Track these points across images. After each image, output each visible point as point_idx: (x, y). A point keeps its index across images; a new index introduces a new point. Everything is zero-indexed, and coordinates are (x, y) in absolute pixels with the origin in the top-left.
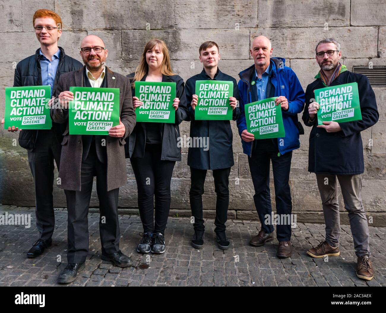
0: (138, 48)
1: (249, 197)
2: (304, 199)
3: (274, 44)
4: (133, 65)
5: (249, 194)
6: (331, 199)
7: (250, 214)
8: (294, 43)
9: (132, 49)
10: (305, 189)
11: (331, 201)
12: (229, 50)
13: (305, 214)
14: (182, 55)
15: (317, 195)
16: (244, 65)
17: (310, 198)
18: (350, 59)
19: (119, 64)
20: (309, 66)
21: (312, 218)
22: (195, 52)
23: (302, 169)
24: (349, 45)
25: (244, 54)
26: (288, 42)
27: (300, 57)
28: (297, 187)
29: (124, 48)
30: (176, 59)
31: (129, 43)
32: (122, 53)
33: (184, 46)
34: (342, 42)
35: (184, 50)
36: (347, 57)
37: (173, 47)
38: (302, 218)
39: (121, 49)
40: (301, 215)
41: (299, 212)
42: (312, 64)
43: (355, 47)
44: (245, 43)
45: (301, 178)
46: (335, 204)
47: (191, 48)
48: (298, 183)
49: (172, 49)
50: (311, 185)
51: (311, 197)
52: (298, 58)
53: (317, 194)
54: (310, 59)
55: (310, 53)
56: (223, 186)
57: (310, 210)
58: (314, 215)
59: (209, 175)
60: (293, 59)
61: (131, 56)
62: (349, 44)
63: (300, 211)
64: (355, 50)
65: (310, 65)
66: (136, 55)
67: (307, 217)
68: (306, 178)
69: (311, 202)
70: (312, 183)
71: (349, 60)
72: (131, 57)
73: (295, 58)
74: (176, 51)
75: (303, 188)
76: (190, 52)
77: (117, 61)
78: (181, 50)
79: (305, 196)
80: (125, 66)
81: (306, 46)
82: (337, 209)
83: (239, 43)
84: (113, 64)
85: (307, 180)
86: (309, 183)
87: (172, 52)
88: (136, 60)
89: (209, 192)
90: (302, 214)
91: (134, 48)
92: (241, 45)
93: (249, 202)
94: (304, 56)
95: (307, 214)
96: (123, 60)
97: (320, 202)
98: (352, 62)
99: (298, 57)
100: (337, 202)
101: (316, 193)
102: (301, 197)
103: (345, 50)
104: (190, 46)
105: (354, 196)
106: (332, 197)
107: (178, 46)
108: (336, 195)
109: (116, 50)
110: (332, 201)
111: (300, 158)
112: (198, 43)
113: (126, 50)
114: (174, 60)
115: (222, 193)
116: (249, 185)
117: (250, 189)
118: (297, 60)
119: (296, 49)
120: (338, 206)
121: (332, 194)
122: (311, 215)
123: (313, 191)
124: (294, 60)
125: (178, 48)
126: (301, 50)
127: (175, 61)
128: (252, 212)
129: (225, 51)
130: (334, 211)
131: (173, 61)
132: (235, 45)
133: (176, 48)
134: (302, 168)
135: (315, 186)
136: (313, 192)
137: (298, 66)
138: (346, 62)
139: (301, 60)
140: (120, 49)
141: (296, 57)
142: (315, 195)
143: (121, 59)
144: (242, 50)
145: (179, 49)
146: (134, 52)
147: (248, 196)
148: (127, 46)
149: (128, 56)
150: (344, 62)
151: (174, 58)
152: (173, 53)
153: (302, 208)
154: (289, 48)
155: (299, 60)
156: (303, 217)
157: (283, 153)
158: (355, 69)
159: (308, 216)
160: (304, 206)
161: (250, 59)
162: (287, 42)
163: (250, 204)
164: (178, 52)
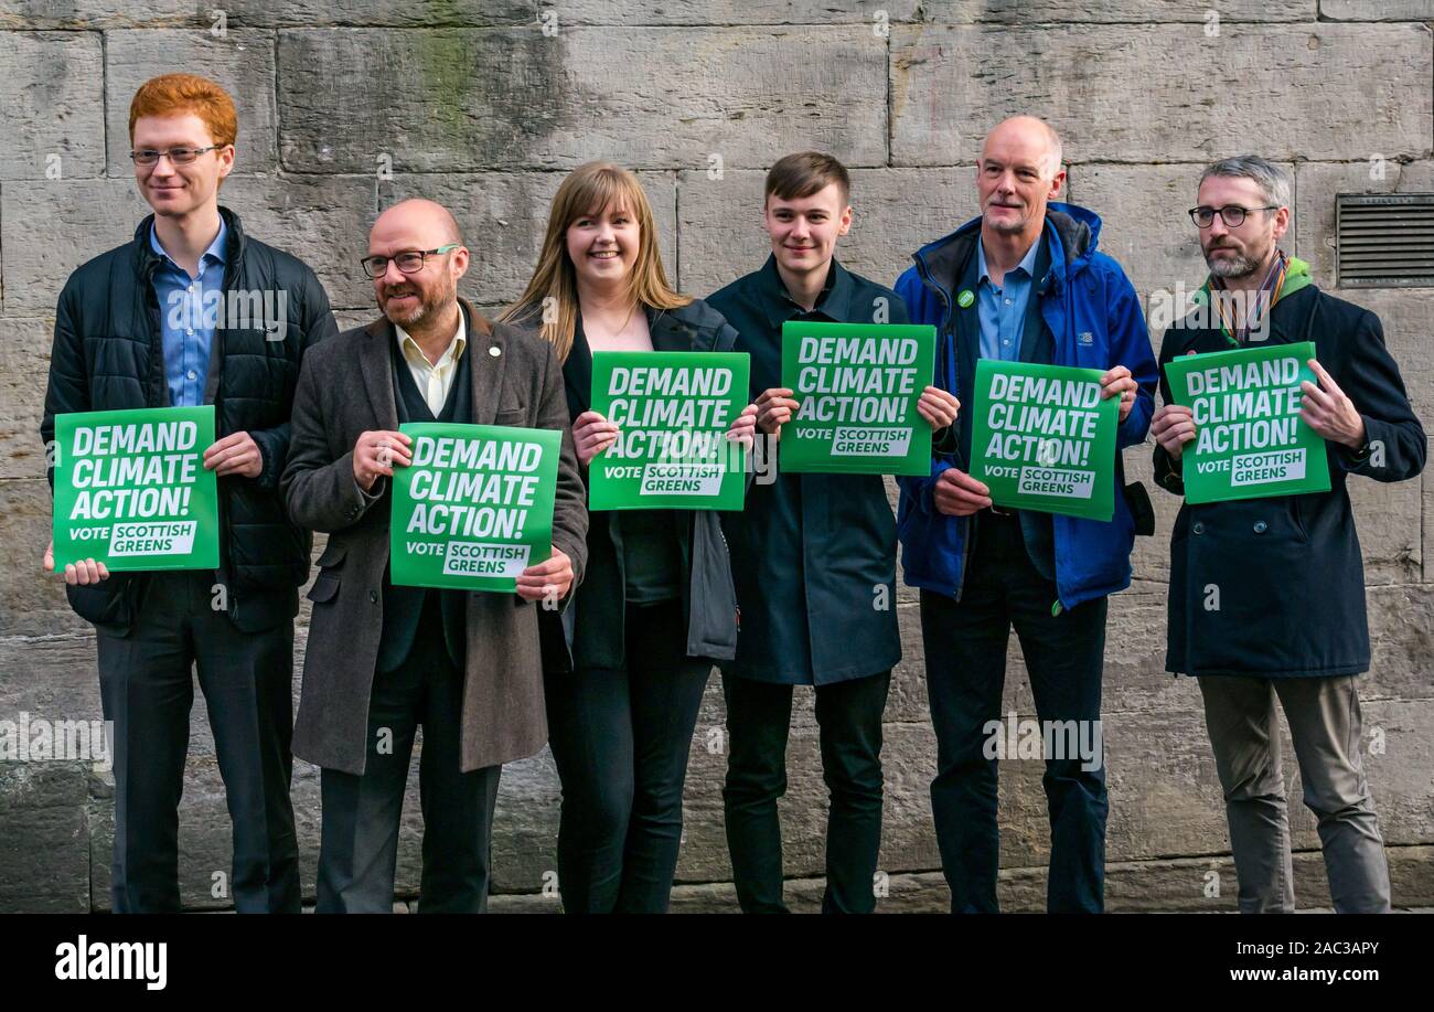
0: (363, 114)
1: (898, 809)
2: (1145, 803)
3: (995, 99)
4: (335, 197)
5: (900, 793)
6: (1254, 776)
7: (908, 891)
8: (1082, 92)
9: (330, 117)
10: (1148, 755)
11: (1256, 787)
12: (793, 122)
13: (1150, 871)
14: (574, 146)
15: (1203, 779)
16: (862, 194)
17: (1171, 799)
18: (1324, 164)
19: (268, 192)
20: (1149, 197)
21: (1180, 887)
22: (638, 133)
23: (1131, 666)
24: (1319, 104)
25: (865, 143)
26: (1059, 90)
27: (1114, 157)
28: (1115, 750)
29: (293, 114)
30: (548, 166)
31: (315, 89)
32: (280, 137)
33: (587, 105)
34: (1288, 88)
35: (583, 124)
36: (1312, 154)
37: (530, 112)
38: (1141, 892)
39: (277, 117)
40: (1137, 877)
41: (1128, 866)
42: (1162, 189)
43: (1342, 112)
44: (866, 92)
45: (1132, 709)
46: (1271, 797)
47: (616, 113)
48: (1118, 729)
49: (526, 118)
50: (1175, 738)
51: (1176, 793)
52: (1101, 162)
53: (1201, 776)
54: (1155, 163)
55: (1152, 140)
56: (861, 754)
57: (1171, 852)
58: (1191, 873)
59: (713, 717)
60: (1083, 164)
61: (326, 154)
62: (1317, 98)
63: (1128, 860)
64: (1341, 124)
65: (1156, 194)
66: (351, 146)
67: (1162, 887)
68: (1151, 704)
69: (1177, 813)
70: (1180, 729)
71: (1317, 168)
72: (325, 159)
73: (1092, 162)
74: (544, 129)
75: (1141, 753)
76: (614, 134)
77: (259, 175)
78: (569, 124)
79: (1151, 789)
80: (296, 203)
81: (1135, 108)
82: (1280, 818)
83: (842, 94)
84: (236, 194)
85: (1158, 716)
86: (1164, 729)
87: (526, 131)
88: (352, 170)
89: (711, 797)
90: (1141, 871)
91: (342, 112)
92: (848, 103)
93: (899, 833)
94: (1131, 153)
95: (1163, 869)
96: (285, 170)
97: (1215, 813)
98: (1333, 178)
99: (1103, 157)
100: (1280, 791)
101: (1198, 772)
102: (1132, 797)
103: (1300, 126)
104: (614, 104)
105: (1335, 755)
106: (1258, 772)
107: (557, 106)
108: (1272, 762)
109: (253, 123)
110: (1261, 786)
111: (1125, 616)
112: (652, 94)
113: (302, 126)
114: (535, 169)
115: (855, 781)
116: (900, 751)
117: (902, 772)
118: (1098, 168)
119: (1093, 120)
120: (1282, 806)
121: (1260, 756)
122: (1179, 873)
123: (1186, 766)
124: (1086, 169)
125: (557, 114)
126: (1117, 126)
127: (540, 174)
128: (914, 879)
129: (775, 127)
130: (1267, 823)
131: (530, 173)
132: (821, 103)
133: (546, 116)
134: (1134, 661)
135: (1192, 739)
136: (1184, 770)
137: (1102, 194)
138: (1306, 178)
139: (1117, 168)
140: (272, 118)
141: (1093, 158)
142: (1192, 782)
143: (278, 169)
144: (857, 124)
145: (560, 119)
146: (342, 135)
147: (896, 804)
148: (304, 102)
149: (312, 153)
150: (1300, 175)
151: (539, 161)
152: (534, 138)
153: (1138, 845)
154: (1064, 116)
155: (1106, 170)
156: (1145, 886)
157: (1071, 603)
158: (1343, 206)
159: (1165, 881)
160: (1146, 834)
161: (890, 166)
162: (1052, 90)
163: (903, 843)
164: (558, 134)
